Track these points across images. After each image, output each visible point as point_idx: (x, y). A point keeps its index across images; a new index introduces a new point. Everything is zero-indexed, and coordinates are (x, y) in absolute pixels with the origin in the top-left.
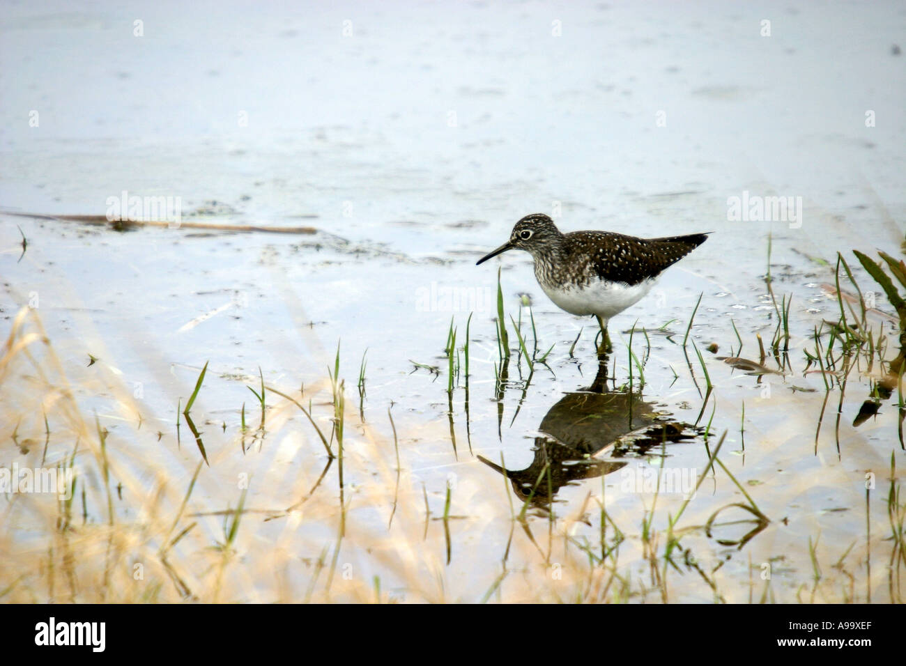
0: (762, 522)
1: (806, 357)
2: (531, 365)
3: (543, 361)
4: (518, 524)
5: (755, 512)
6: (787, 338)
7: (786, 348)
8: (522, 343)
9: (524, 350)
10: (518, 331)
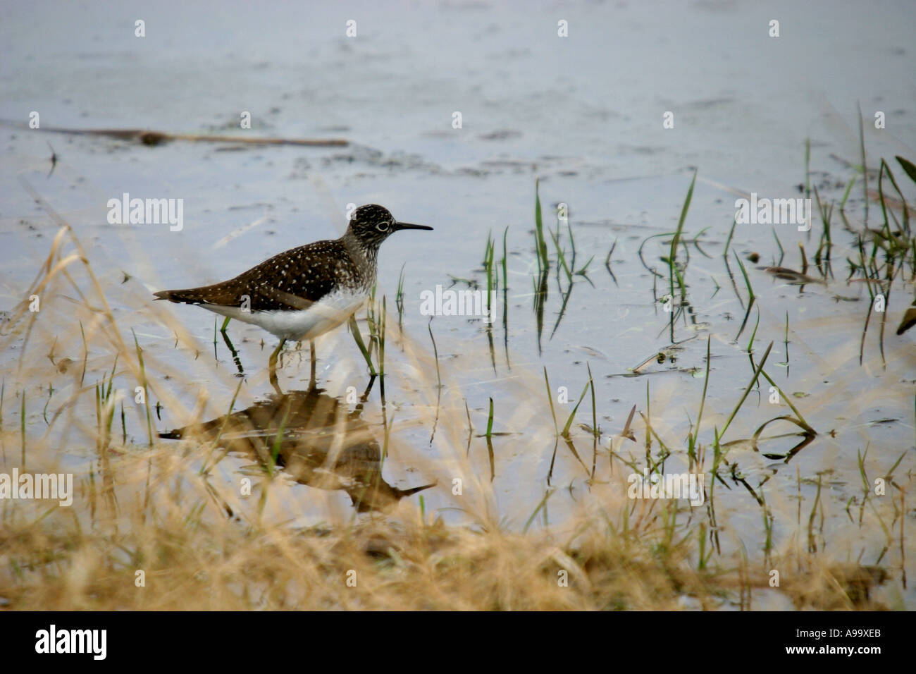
0: (810, 435)
1: (849, 265)
2: (570, 276)
3: (582, 273)
4: (562, 439)
5: (802, 424)
6: (829, 246)
7: (828, 258)
8: (560, 255)
9: (564, 263)
10: (557, 242)
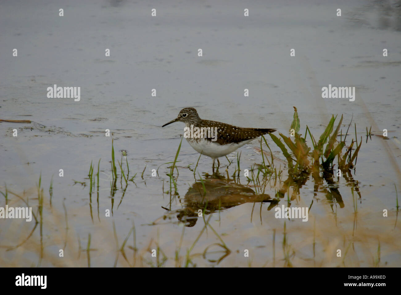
0: (228, 252)
1: (248, 179)
2: (126, 181)
3: (132, 180)
5: (224, 247)
6: (239, 171)
7: (238, 176)
8: (122, 172)
9: (124, 175)
10: (121, 166)
